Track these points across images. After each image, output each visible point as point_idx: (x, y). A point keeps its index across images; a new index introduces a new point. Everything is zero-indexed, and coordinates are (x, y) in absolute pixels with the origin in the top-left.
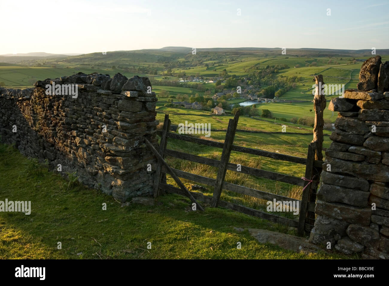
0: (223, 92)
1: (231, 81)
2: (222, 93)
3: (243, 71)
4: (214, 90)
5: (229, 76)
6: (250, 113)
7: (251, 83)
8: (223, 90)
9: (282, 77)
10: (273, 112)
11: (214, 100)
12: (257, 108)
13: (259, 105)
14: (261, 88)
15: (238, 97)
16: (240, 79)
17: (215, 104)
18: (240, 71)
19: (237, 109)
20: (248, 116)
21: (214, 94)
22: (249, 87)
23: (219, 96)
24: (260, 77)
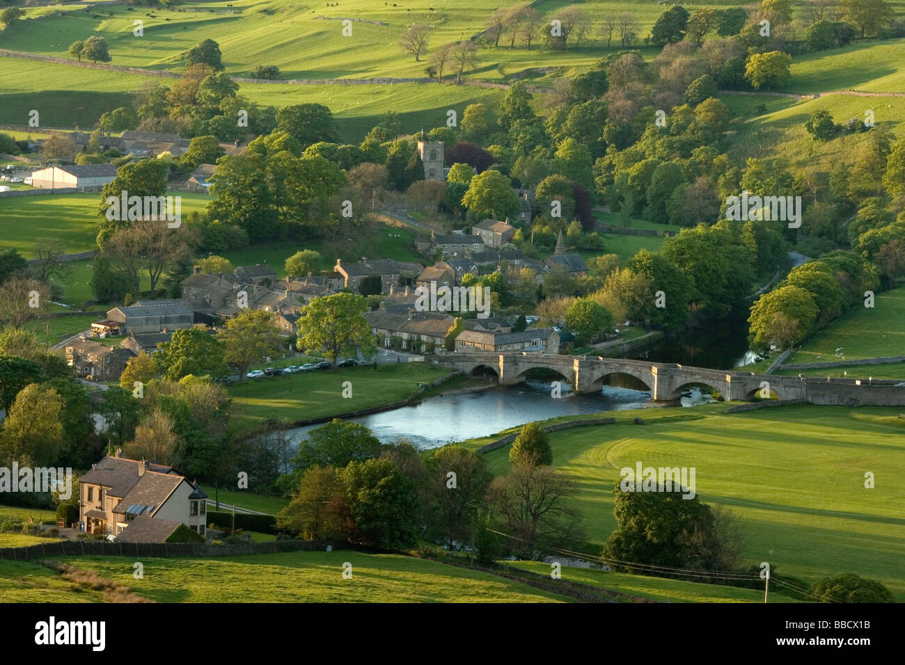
0: (191, 292)
1: (279, 177)
2: (182, 308)
3: (408, 66)
4: (89, 267)
5: (262, 123)
6: (492, 519)
7: (487, 201)
8: (184, 269)
9: (827, 129)
10: (738, 512)
11: (90, 386)
12: (558, 470)
13: (579, 437)
14: (598, 250)
15: (352, 347)
16: (374, 155)
17: (100, 424)
18: (368, 65)
19: (347, 474)
20: (470, 551)
21: (85, 312)
22: (471, 238)
23: (147, 341)
24: (587, 130)
